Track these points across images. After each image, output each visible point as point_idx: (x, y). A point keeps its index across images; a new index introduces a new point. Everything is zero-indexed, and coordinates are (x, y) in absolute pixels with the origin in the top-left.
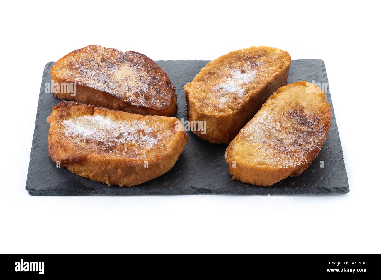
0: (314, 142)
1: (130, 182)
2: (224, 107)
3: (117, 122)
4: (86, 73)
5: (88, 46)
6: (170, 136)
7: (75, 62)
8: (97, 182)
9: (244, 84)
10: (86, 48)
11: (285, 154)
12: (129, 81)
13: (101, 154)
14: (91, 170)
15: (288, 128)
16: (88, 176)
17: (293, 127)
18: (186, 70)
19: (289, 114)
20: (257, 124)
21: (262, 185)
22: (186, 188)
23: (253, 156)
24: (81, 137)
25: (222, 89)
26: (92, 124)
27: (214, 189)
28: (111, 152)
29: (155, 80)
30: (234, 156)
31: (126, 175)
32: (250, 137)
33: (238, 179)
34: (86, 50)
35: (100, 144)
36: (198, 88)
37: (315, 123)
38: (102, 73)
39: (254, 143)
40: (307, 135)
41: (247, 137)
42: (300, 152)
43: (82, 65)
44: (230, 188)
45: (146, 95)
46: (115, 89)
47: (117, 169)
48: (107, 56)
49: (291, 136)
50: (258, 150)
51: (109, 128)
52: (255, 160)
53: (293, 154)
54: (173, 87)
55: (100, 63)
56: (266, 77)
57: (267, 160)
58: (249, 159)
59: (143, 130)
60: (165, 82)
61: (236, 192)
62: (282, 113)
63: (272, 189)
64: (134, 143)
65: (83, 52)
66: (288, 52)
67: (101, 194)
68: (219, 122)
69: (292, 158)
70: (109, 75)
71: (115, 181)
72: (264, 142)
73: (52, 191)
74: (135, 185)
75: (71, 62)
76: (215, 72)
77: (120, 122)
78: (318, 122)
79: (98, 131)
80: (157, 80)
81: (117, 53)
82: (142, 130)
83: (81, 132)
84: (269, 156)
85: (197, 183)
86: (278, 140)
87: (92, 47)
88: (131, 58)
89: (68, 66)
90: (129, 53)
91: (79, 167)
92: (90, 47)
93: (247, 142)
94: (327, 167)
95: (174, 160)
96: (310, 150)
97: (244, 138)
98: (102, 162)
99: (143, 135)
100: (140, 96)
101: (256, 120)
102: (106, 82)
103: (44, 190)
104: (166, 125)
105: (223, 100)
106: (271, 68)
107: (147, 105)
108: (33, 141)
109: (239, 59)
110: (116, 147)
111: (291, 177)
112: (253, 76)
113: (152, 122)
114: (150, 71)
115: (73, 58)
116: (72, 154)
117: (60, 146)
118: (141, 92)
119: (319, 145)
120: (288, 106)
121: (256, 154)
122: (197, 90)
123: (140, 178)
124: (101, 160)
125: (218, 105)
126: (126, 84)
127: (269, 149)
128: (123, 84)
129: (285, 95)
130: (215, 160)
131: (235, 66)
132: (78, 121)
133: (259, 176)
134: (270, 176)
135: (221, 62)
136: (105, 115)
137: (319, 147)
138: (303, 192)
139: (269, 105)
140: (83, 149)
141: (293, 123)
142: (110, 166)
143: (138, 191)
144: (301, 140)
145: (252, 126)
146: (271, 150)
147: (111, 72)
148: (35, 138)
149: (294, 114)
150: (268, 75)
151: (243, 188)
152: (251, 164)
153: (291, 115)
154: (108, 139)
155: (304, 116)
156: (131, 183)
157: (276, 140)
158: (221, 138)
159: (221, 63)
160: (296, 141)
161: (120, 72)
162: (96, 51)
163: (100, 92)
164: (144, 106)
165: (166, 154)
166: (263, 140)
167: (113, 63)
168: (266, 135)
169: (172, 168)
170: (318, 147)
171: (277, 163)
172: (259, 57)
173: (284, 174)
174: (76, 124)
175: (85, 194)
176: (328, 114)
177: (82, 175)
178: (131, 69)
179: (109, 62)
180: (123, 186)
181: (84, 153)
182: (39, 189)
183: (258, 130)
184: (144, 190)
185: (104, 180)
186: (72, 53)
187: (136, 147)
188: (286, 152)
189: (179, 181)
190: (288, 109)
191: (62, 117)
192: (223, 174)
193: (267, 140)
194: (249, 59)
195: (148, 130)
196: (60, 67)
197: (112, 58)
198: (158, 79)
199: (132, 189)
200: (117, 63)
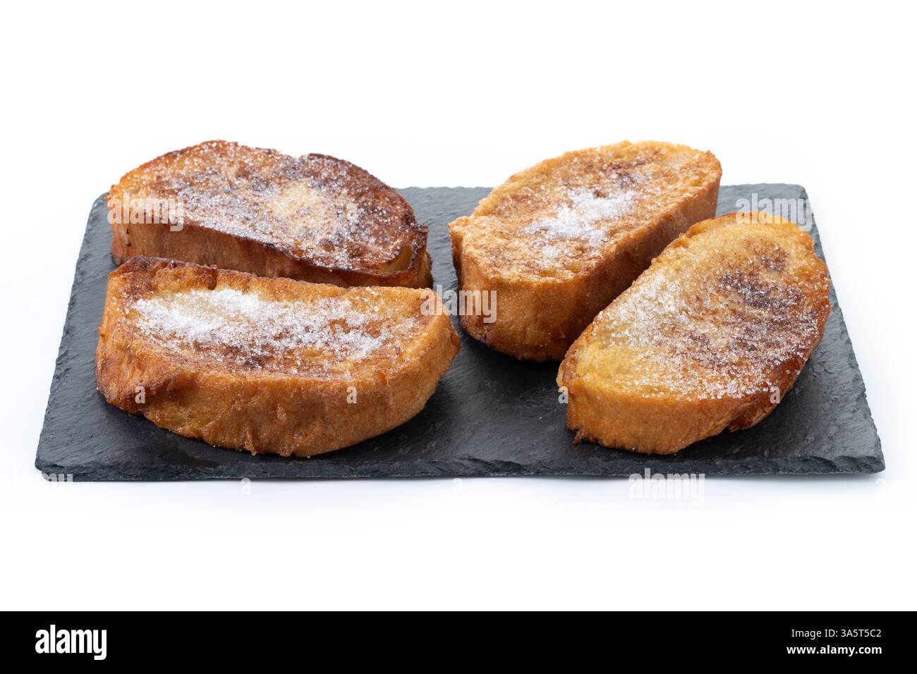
0: (789, 342)
1: (309, 444)
2: (553, 264)
3: (277, 303)
4: (198, 200)
5: (206, 143)
6: (413, 330)
7: (170, 177)
8: (223, 448)
9: (602, 219)
10: (200, 146)
11: (713, 368)
12: (309, 217)
13: (234, 371)
14: (206, 415)
15: (721, 311)
16: (198, 432)
17: (734, 312)
18: (453, 207)
19: (720, 280)
20: (640, 302)
21: (655, 450)
22: (457, 460)
23: (631, 374)
24: (182, 336)
25: (546, 230)
26: (212, 310)
27: (529, 463)
28: (260, 367)
29: (376, 215)
30: (582, 374)
31: (299, 425)
32: (621, 330)
33: (591, 438)
34: (198, 151)
35: (232, 351)
36: (485, 228)
37: (791, 302)
38: (238, 201)
39: (632, 345)
40: (768, 329)
41: (613, 331)
42: (752, 364)
43: (188, 183)
44: (573, 460)
45: (351, 246)
46: (271, 233)
47: (275, 408)
48: (252, 164)
49: (727, 330)
50: (645, 360)
51: (254, 317)
52: (637, 383)
53: (735, 368)
54: (421, 227)
55: (235, 179)
56: (659, 204)
57: (669, 382)
58: (621, 380)
59: (345, 321)
60: (401, 217)
61: (587, 470)
62: (703, 278)
63: (682, 462)
64: (320, 348)
65: (191, 156)
66: (713, 153)
67: (233, 475)
68: (539, 299)
69: (732, 377)
70: (256, 204)
71: (270, 444)
72: (659, 343)
73: (104, 468)
74: (320, 451)
75: (159, 178)
76: (527, 197)
77: (285, 302)
78: (798, 300)
79: (226, 323)
80: (381, 214)
81: (279, 158)
82: (341, 319)
83: (183, 325)
84: (673, 373)
85: (483, 450)
86: (695, 339)
87: (214, 145)
88: (313, 168)
89: (151, 184)
90: (308, 158)
91: (176, 409)
92: (209, 144)
93: (614, 343)
94: (823, 412)
95: (423, 391)
96: (779, 360)
97: (606, 333)
98: (234, 389)
99: (344, 331)
100: (336, 248)
101: (637, 292)
102: (247, 219)
103: (82, 467)
104: (402, 306)
105: (550, 252)
106: (670, 187)
107: (354, 267)
108: (58, 360)
109: (589, 167)
110: (272, 357)
111: (732, 431)
112: (625, 203)
113: (366, 300)
114: (361, 195)
115: (164, 167)
116: (158, 374)
117: (126, 359)
118: (338, 240)
119: (802, 350)
120: (719, 264)
121: (637, 369)
122: (483, 232)
123: (334, 435)
124: (232, 385)
125: (537, 262)
126: (301, 225)
127: (672, 357)
128: (292, 223)
129: (709, 238)
130: (531, 399)
131: (580, 182)
132: (175, 302)
133: (646, 423)
134: (675, 422)
135: (543, 173)
136: (246, 289)
137: (803, 354)
138: (764, 469)
139: (669, 261)
140: (186, 360)
141: (731, 301)
142: (255, 401)
143: (329, 467)
144: (755, 338)
145: (626, 305)
146: (678, 360)
147: (261, 199)
148: (63, 353)
149: (736, 281)
150: (665, 200)
151: (606, 461)
152: (626, 391)
153: (726, 283)
154: (253, 341)
155: (761, 286)
156: (310, 447)
157: (689, 337)
158: (546, 345)
159: (544, 176)
160: (741, 340)
161: (286, 198)
162: (224, 154)
163: (234, 240)
164: (346, 268)
165: (404, 369)
166: (655, 337)
167: (268, 180)
168: (663, 328)
169: (418, 412)
170: (800, 354)
171: (693, 388)
172: (640, 164)
173: (712, 418)
174: (169, 308)
175: (191, 475)
176: (823, 284)
177: (183, 430)
178: (314, 191)
179: (257, 178)
180: (289, 455)
181: (190, 369)
182: (69, 465)
183: (642, 314)
184: (346, 466)
185: (241, 440)
186: (163, 158)
187: (324, 357)
188: (716, 364)
189: (437, 445)
190: (719, 270)
191: (134, 293)
192: (551, 428)
193: (666, 339)
194: (614, 168)
195: (358, 318)
196: (132, 188)
197: (265, 170)
198: (381, 211)
199: (314, 464)
200: (277, 180)
